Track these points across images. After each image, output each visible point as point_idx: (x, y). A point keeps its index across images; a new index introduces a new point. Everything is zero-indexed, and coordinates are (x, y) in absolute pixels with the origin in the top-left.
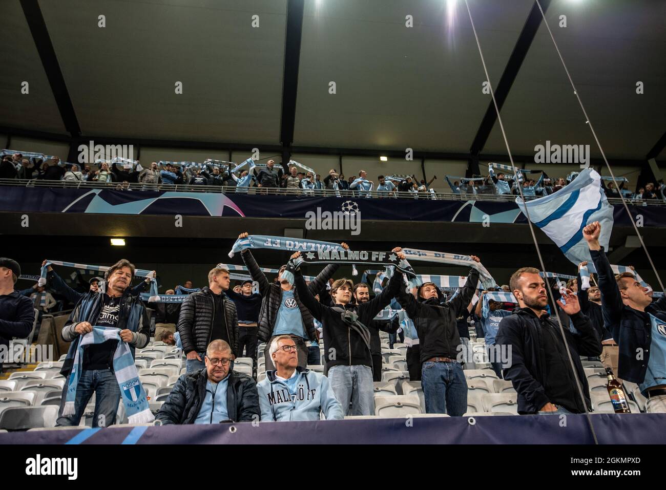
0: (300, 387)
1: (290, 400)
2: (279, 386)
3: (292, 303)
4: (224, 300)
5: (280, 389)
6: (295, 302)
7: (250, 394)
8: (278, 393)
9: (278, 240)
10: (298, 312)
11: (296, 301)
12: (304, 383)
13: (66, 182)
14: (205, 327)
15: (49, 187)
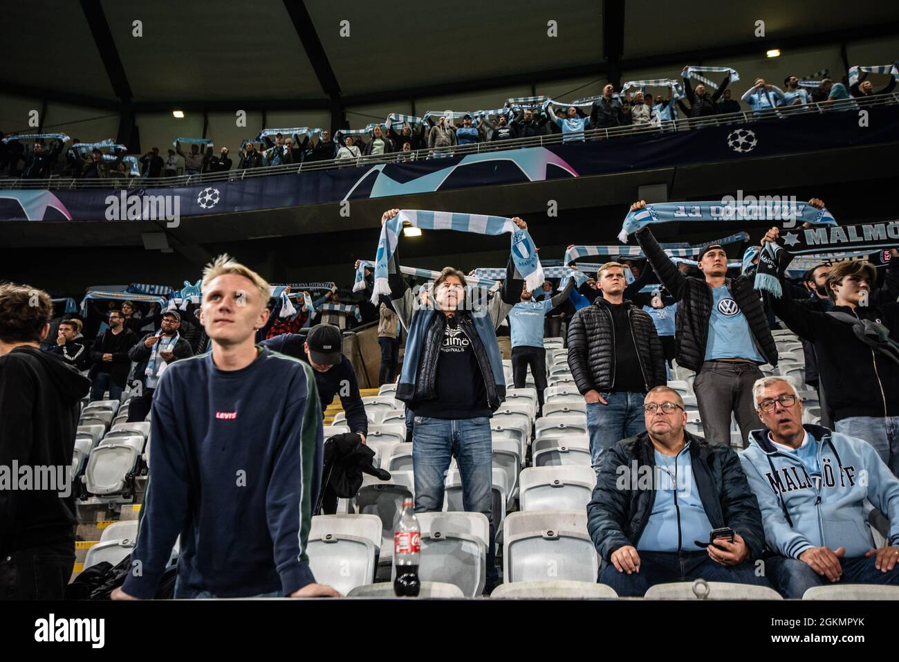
0: (825, 463)
1: (810, 486)
2: (784, 460)
3: (731, 307)
4: (629, 311)
5: (788, 466)
6: (735, 305)
7: (736, 474)
8: (786, 474)
9: (696, 207)
10: (743, 321)
11: (737, 303)
12: (831, 456)
13: (342, 161)
14: (603, 354)
15: (324, 170)
